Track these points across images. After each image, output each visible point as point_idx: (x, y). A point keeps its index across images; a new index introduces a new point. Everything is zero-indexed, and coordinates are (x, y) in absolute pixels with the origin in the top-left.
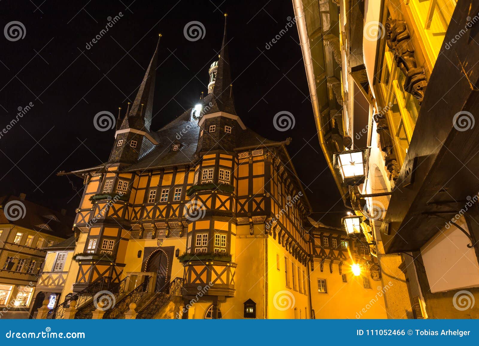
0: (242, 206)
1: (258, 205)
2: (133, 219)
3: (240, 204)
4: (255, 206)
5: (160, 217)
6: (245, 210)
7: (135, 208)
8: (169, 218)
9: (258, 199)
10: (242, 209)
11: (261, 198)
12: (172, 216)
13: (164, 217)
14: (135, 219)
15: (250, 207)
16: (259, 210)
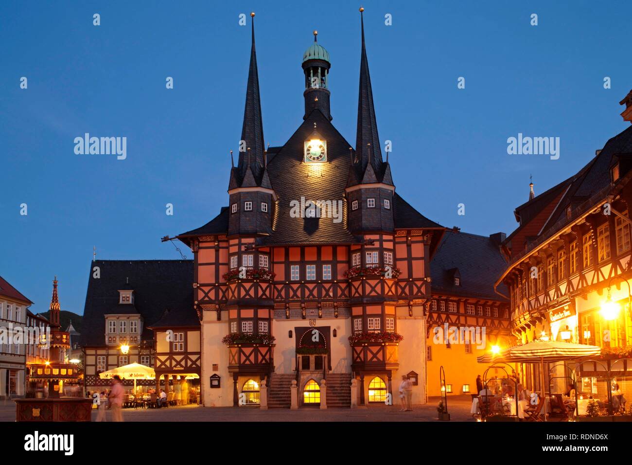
0: (403, 289)
1: (419, 289)
2: (277, 298)
3: (401, 287)
4: (415, 290)
5: (311, 297)
6: (405, 294)
7: (277, 286)
8: (322, 299)
9: (419, 283)
10: (403, 291)
11: (422, 282)
12: (325, 297)
13: (315, 297)
14: (280, 298)
15: (411, 290)
16: (419, 294)
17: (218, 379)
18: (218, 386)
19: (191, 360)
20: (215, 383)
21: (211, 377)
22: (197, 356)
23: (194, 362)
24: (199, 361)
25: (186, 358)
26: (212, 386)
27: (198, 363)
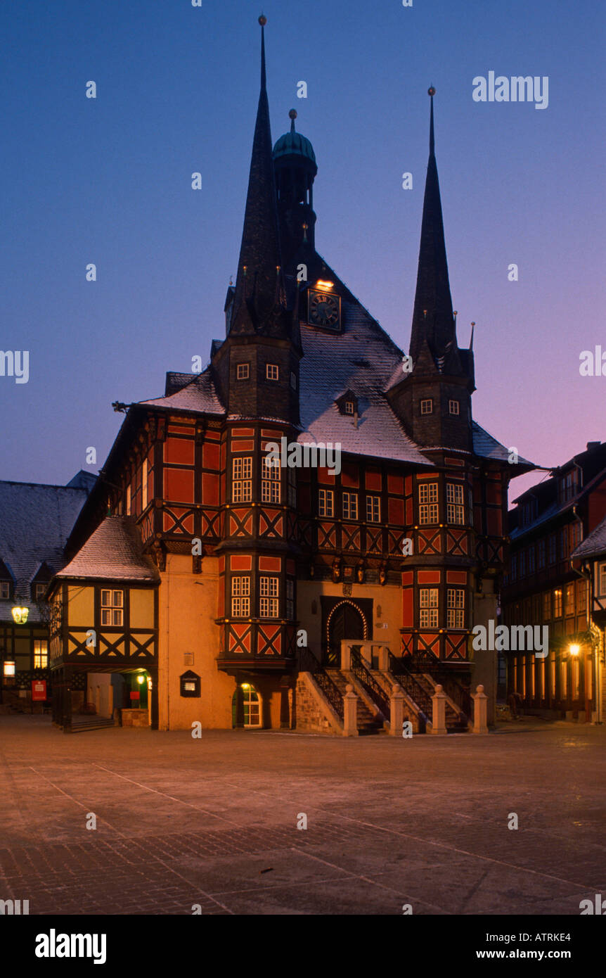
5: (351, 547)
6: (479, 558)
12: (371, 549)
15: (485, 554)
17: (195, 679)
18: (196, 694)
19: (137, 643)
20: (191, 687)
21: (182, 677)
22: (146, 637)
23: (142, 648)
24: (152, 645)
25: (127, 639)
26: (185, 694)
27: (151, 649)
